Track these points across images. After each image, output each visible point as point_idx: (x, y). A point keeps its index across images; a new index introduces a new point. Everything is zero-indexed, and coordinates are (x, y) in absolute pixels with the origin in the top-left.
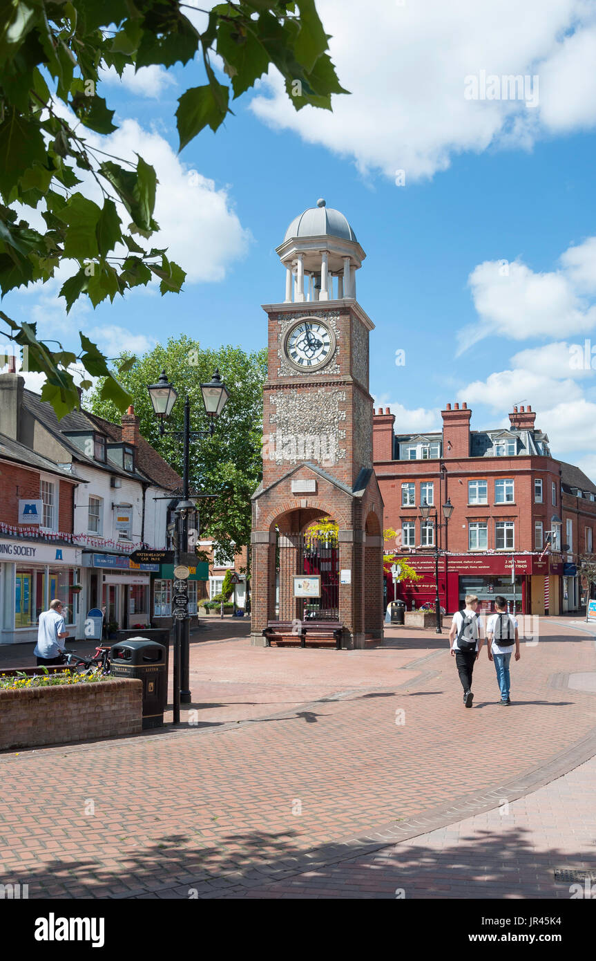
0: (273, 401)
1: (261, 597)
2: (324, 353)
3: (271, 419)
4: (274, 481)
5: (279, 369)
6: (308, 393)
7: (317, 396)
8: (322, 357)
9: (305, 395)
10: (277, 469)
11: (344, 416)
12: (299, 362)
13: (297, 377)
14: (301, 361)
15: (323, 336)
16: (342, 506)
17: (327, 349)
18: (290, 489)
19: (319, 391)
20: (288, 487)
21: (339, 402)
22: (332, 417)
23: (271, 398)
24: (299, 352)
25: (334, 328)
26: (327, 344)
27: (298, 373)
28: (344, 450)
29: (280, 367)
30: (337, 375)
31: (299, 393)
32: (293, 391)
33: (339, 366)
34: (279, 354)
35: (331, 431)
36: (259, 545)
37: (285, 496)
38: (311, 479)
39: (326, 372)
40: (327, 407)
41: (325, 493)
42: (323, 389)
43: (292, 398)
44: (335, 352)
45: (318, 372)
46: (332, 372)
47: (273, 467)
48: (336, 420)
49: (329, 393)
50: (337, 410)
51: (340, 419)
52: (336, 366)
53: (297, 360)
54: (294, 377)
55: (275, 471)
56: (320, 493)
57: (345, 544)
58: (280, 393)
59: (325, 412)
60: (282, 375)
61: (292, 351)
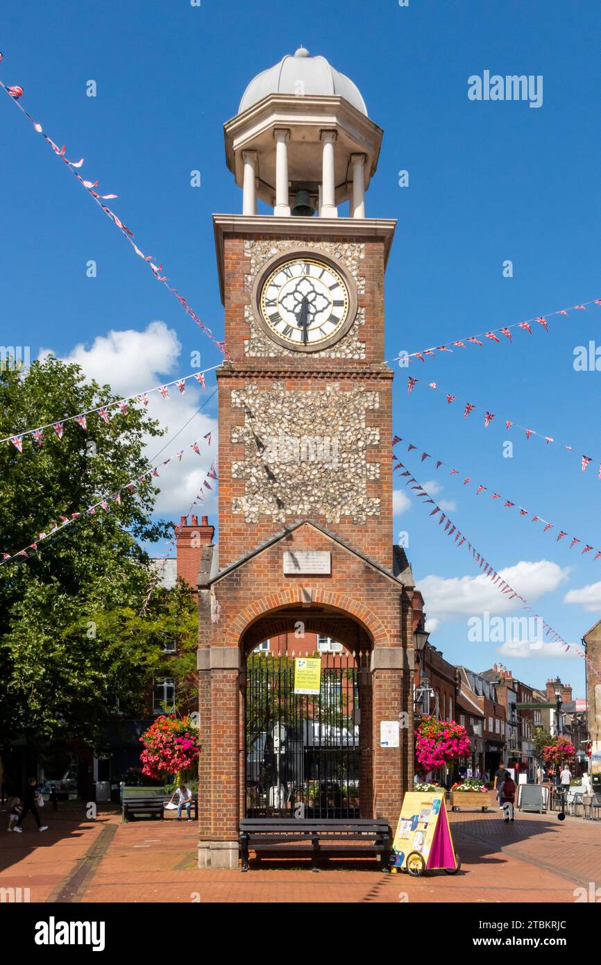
0: (238, 401)
1: (222, 773)
2: (333, 319)
3: (235, 435)
4: (240, 553)
5: (246, 342)
6: (306, 390)
7: (325, 398)
8: (330, 328)
9: (301, 393)
10: (247, 530)
11: (378, 438)
12: (285, 332)
13: (283, 359)
14: (288, 330)
15: (331, 288)
16: (383, 603)
17: (340, 312)
18: (281, 567)
19: (328, 388)
20: (276, 562)
21: (367, 410)
22: (353, 438)
23: (233, 395)
24: (283, 313)
25: (354, 273)
26: (338, 303)
27: (286, 353)
28: (378, 501)
29: (250, 339)
30: (360, 362)
31: (289, 389)
32: (277, 386)
33: (363, 346)
34: (246, 314)
35: (352, 465)
36: (219, 675)
37: (270, 580)
38: (321, 549)
39: (338, 355)
40: (344, 419)
41: (349, 576)
42: (337, 385)
43: (276, 398)
44: (355, 319)
45: (323, 354)
46: (350, 356)
47: (239, 525)
48: (361, 444)
49: (348, 394)
50: (363, 425)
51: (369, 442)
52: (359, 344)
53: (280, 327)
54: (276, 359)
55: (243, 534)
56: (337, 576)
57: (387, 674)
58: (252, 387)
59: (341, 429)
60: (253, 354)
61: (270, 311)
